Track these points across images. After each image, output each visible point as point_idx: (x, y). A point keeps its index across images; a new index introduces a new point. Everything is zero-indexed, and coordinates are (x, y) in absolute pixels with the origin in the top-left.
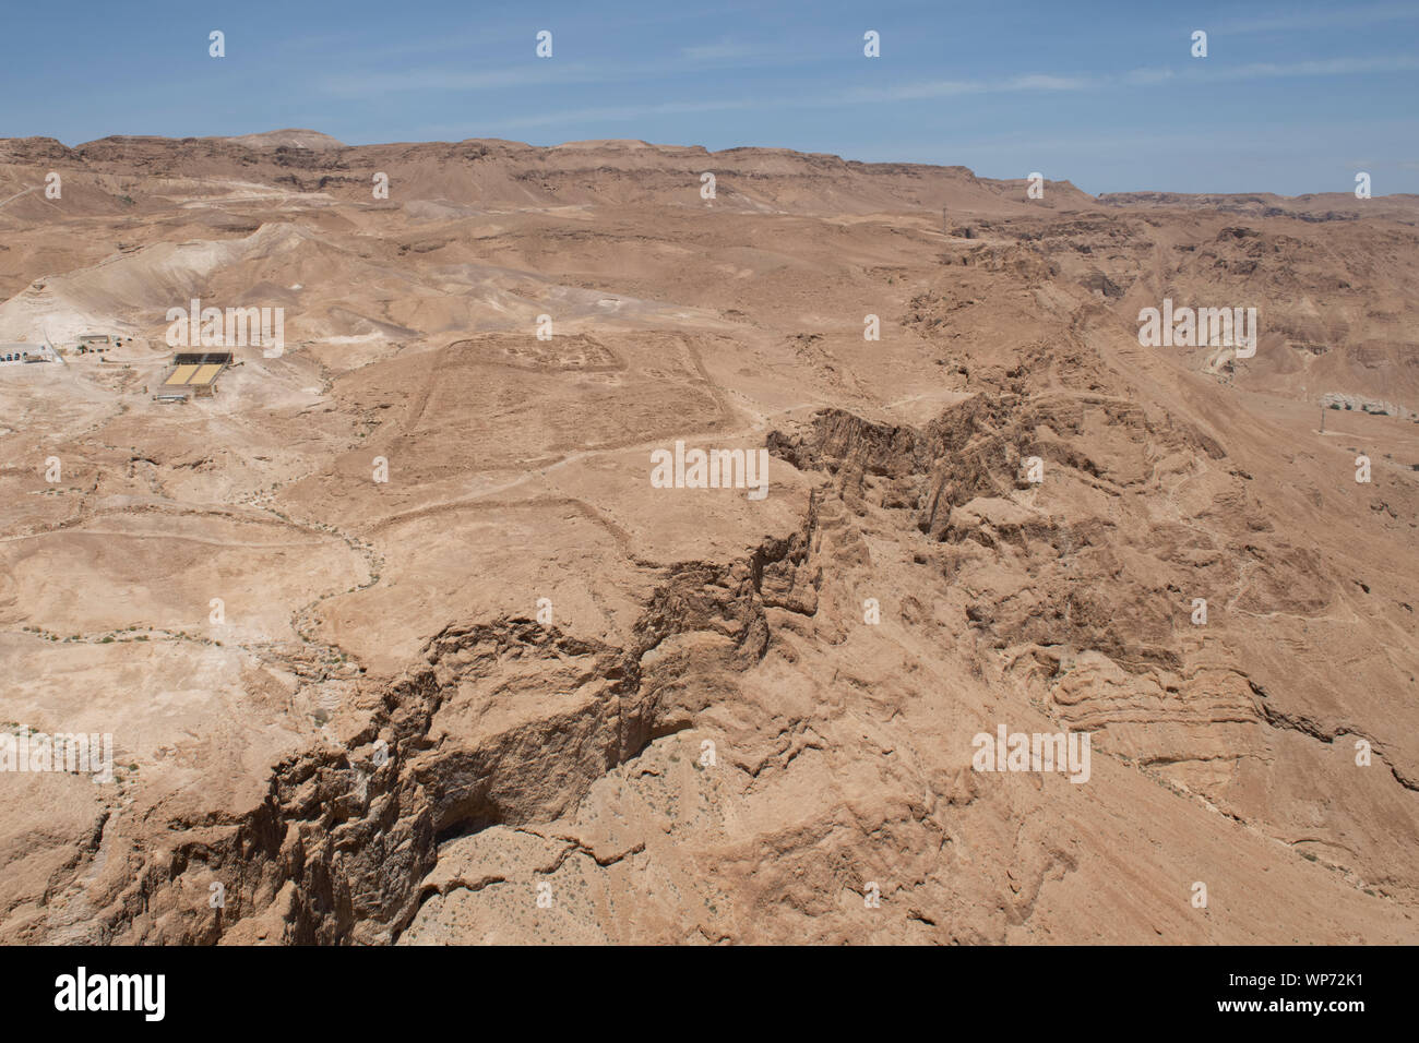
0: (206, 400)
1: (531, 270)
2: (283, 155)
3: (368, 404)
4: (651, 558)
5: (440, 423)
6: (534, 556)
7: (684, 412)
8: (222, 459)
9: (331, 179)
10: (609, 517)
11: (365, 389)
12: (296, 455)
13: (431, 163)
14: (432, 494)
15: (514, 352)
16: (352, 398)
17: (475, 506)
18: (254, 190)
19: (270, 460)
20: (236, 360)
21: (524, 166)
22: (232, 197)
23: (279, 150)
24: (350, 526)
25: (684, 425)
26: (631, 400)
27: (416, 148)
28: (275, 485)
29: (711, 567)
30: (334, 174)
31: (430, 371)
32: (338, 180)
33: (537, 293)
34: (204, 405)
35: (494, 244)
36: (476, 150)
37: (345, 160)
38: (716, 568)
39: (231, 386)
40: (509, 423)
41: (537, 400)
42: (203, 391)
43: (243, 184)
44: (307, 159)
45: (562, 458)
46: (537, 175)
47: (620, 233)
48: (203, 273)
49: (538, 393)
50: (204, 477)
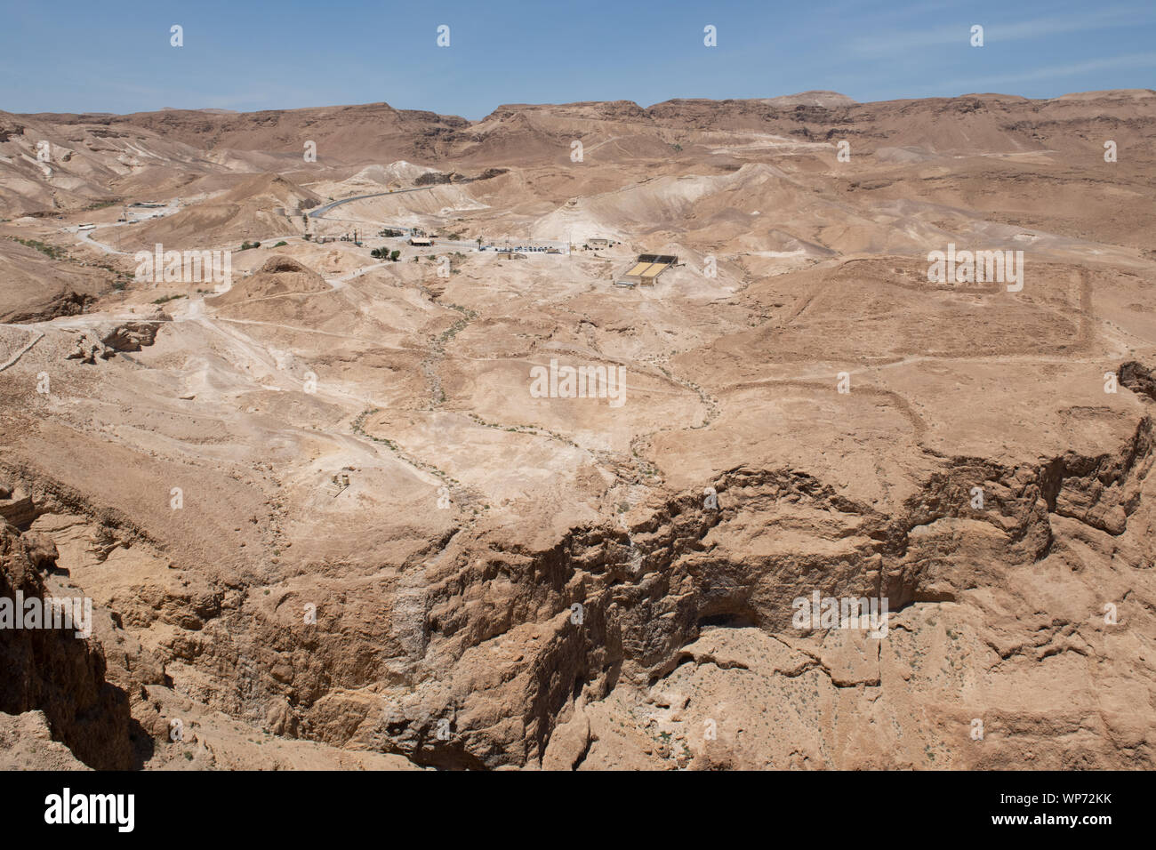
0: (648, 288)
1: (966, 207)
2: (801, 113)
3: (766, 302)
4: (937, 448)
5: (811, 321)
6: (835, 429)
7: (1037, 334)
8: (641, 329)
9: (837, 132)
10: (918, 410)
11: (767, 291)
12: (696, 333)
13: (925, 117)
14: (776, 372)
15: (900, 271)
16: (756, 297)
17: (805, 385)
18: (771, 140)
19: (676, 334)
20: (679, 262)
21: (1016, 118)
22: (753, 146)
23: (798, 108)
24: (709, 386)
25: (1033, 345)
26: (988, 319)
27: (915, 104)
28: (674, 352)
29: (995, 466)
30: (839, 127)
31: (820, 281)
32: (843, 132)
33: (959, 226)
34: (645, 292)
35: (938, 184)
36: (970, 104)
37: (852, 114)
38: (1001, 467)
39: (669, 280)
40: (868, 327)
41: (901, 311)
42: (647, 281)
43: (764, 136)
44: (820, 115)
45: (901, 359)
46: (1028, 125)
47: (1067, 176)
48: (692, 200)
49: (903, 306)
50: (624, 340)
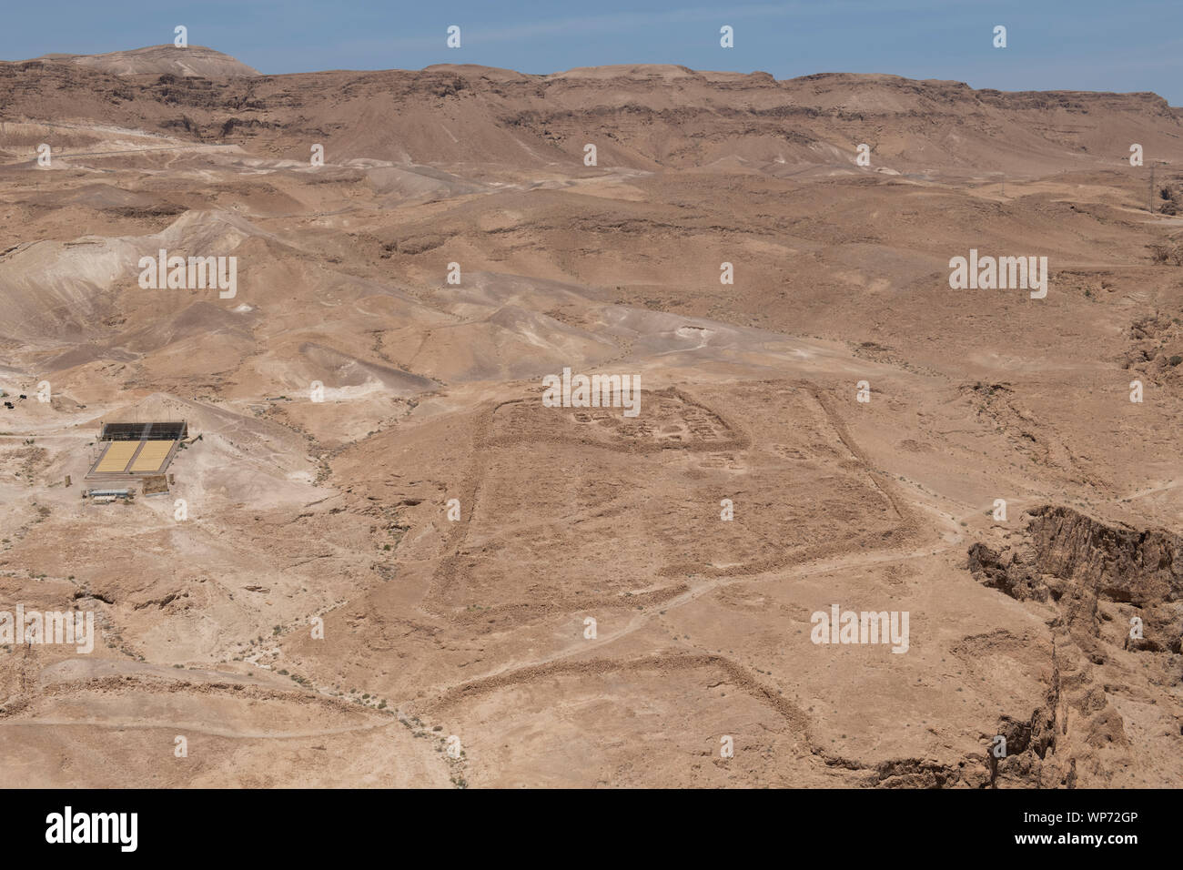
0: (160, 496)
1: (568, 279)
2: (169, 87)
3: (388, 499)
4: (846, 754)
5: (500, 532)
6: (678, 749)
7: (846, 516)
8: (201, 592)
9: (240, 123)
10: (770, 683)
11: (381, 476)
12: (301, 581)
13: (383, 102)
14: (516, 649)
15: (585, 419)
16: (362, 489)
17: (580, 668)
18: (130, 139)
19: (266, 591)
20: (192, 433)
21: (517, 106)
22: (99, 150)
23: (162, 80)
24: (402, 697)
25: (850, 536)
26: (767, 497)
27: (363, 79)
28: (277, 628)
29: (935, 768)
30: (243, 116)
31: (472, 450)
32: (249, 124)
33: (586, 317)
34: (156, 504)
35: (511, 240)
36: (448, 82)
37: (261, 93)
38: (941, 769)
39: (191, 474)
40: (599, 531)
41: (631, 496)
42: (157, 483)
43: (113, 130)
44: (200, 91)
45: (684, 588)
46: (535, 118)
47: (689, 223)
48: (104, 284)
49: (633, 486)
50: (179, 621)
